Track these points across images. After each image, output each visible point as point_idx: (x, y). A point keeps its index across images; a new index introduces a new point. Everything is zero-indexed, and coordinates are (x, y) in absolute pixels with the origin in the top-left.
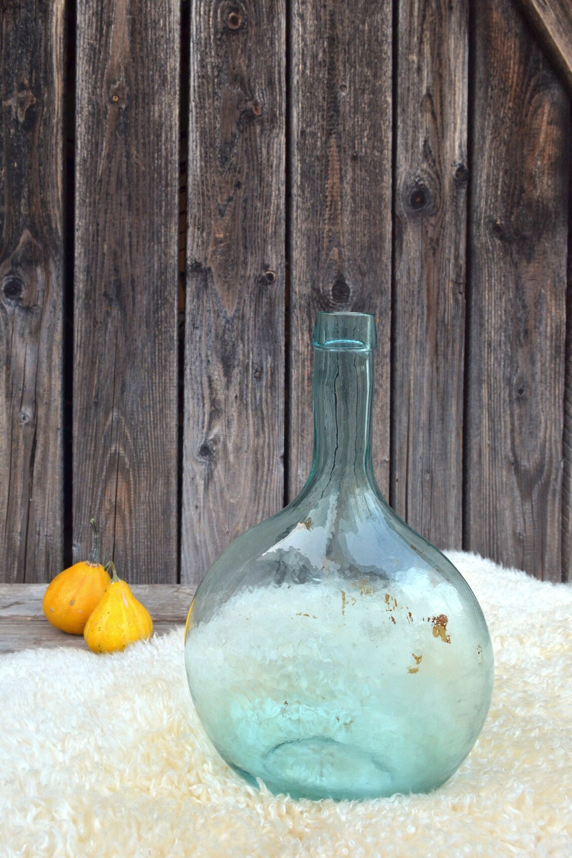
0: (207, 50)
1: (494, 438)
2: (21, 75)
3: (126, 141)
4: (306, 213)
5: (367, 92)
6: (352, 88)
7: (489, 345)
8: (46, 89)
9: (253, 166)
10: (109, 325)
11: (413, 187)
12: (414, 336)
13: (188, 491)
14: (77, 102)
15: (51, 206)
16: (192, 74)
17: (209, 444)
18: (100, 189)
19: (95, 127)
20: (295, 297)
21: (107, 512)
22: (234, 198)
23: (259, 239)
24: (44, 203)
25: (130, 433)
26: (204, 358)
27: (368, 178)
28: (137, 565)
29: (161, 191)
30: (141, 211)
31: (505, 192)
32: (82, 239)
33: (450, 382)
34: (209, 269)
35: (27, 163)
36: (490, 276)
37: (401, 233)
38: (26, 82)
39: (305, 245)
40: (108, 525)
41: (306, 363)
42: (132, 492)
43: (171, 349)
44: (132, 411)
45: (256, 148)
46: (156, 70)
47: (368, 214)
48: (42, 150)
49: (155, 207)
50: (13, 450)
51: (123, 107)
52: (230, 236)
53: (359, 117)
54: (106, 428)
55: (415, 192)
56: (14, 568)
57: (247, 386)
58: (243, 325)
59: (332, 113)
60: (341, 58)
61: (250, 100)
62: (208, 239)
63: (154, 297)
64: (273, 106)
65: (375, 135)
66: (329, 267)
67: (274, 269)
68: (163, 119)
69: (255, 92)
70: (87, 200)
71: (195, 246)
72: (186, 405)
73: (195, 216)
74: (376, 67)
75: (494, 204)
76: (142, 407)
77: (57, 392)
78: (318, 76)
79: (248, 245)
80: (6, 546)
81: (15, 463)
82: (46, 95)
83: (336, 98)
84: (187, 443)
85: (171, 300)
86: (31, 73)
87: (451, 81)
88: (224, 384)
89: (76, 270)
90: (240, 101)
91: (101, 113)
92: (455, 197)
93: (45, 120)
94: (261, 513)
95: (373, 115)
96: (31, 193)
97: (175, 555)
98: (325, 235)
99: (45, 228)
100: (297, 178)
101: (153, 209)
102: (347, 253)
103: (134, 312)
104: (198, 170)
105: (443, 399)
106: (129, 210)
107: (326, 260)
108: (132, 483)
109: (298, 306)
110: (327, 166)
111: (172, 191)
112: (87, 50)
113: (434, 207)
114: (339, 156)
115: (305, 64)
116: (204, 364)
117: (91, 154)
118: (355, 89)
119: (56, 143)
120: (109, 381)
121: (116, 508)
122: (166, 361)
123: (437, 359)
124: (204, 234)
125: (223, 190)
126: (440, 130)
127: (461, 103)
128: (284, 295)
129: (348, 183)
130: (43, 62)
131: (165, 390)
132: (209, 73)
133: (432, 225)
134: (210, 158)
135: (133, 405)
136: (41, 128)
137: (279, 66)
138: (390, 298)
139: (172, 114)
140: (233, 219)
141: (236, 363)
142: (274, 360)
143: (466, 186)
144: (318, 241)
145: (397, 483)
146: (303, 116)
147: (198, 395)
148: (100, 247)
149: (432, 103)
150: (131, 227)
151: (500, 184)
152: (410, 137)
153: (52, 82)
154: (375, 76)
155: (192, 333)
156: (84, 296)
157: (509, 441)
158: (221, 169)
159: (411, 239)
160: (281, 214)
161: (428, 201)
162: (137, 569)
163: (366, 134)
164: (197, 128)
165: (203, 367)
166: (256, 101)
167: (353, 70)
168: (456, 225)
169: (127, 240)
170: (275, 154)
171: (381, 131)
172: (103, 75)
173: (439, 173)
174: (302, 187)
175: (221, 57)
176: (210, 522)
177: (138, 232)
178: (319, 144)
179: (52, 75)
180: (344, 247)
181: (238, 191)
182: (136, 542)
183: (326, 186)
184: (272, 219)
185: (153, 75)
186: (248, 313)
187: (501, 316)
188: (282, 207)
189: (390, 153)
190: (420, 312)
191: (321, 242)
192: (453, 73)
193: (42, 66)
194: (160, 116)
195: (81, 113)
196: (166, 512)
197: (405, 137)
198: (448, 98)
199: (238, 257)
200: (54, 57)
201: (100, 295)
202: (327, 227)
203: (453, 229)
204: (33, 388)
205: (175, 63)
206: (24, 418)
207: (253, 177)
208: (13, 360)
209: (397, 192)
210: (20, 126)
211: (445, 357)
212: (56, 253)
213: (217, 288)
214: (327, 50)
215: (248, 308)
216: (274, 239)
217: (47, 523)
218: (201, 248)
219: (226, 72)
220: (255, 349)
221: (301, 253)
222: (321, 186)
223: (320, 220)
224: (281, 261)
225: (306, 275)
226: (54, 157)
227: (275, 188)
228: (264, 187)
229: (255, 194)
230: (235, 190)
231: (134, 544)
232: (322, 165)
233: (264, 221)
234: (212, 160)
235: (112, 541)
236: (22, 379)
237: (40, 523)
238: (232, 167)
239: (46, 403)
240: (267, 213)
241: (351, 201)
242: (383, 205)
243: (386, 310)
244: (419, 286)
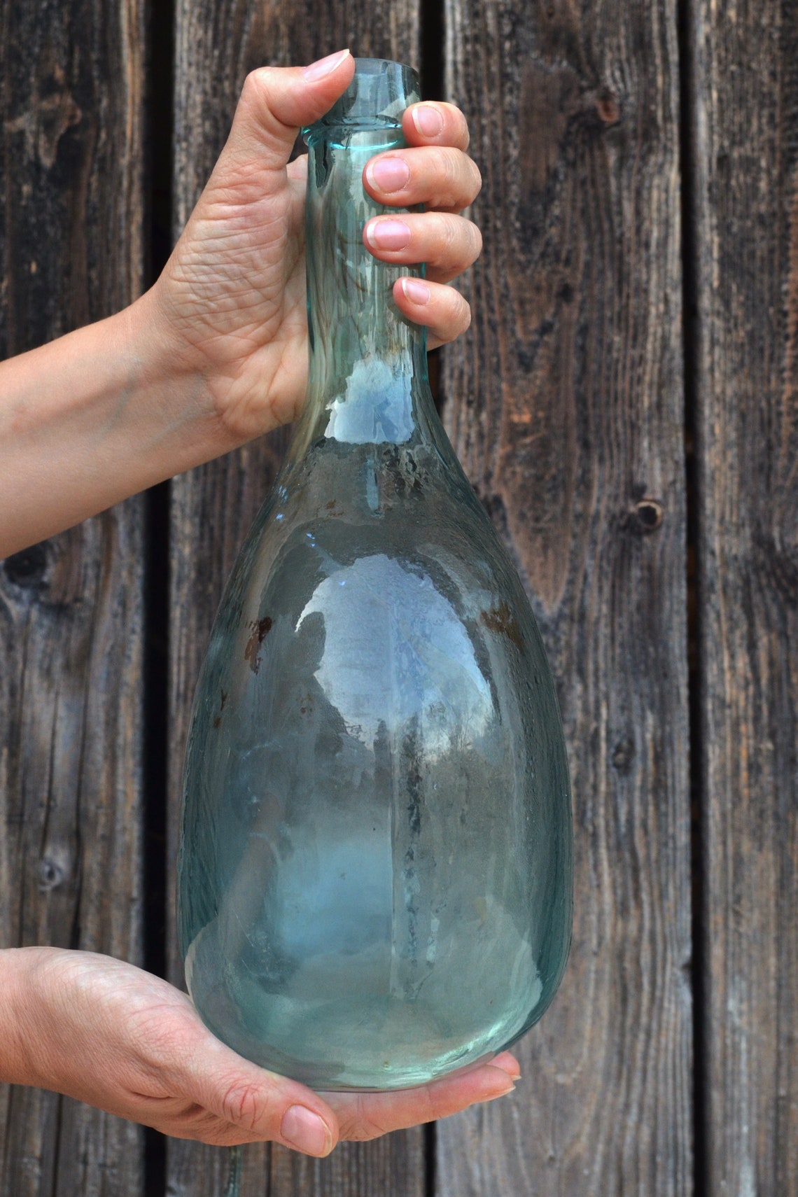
2: (47, 59)
4: (736, 356)
8: (104, 88)
9: (602, 245)
14: (178, 114)
16: (450, 33)
20: (711, 564)
22: (557, 326)
23: (620, 424)
34: (498, 500)
35: (60, 262)
38: (59, 74)
39: (733, 436)
41: (743, 728)
45: (608, 201)
46: (364, 31)
48: (95, 230)
52: (548, 419)
57: (595, 788)
58: (582, 637)
61: (591, 88)
62: (494, 428)
64: (647, 98)
67: (659, 496)
69: (602, 67)
73: (462, 373)
77: (128, 809)
78: (757, 24)
79: (592, 438)
82: (105, 103)
86: (70, 53)
89: (176, 511)
90: (566, 93)
93: (103, 160)
94: (634, 1110)
98: (783, 408)
100: (710, 271)
109: (718, 586)
110: (785, 237)
119: (129, 213)
124: (484, 416)
125: (528, 307)
128: (684, 558)
130: (97, 25)
132: (492, 28)
134: (496, 230)
136: (94, 180)
140: (555, 375)
141: (567, 730)
142: (662, 721)
146: (721, 121)
153: (120, 71)
156: (193, 575)
158: (522, 258)
160: (672, 359)
166: (607, 89)
170: (655, 215)
172: (237, 48)
174: (723, 294)
176: (507, 1133)
178: (763, 185)
179: (119, 55)
181: (565, 309)
183: (785, 287)
184: (650, 372)
186: (595, 607)
188: (676, 343)
191: (774, 427)
193: (97, 37)
195: (186, 139)
199: (568, 469)
200: (124, 13)
202: (789, 388)
204: (72, 801)
205: (407, 10)
206: (51, 875)
207: (602, 272)
208: (25, 731)
210: (44, 177)
213: (517, 547)
215: (595, 594)
216: (655, 423)
217: (106, 1135)
218: (475, 451)
219: (531, 23)
220: (613, 696)
221: (724, 453)
222: (771, 288)
223: (770, 370)
224: (675, 475)
225: (739, 509)
226: (124, 246)
227: (658, 298)
228: (628, 297)
229: (608, 313)
230: (559, 306)
231: (318, 1189)
232: (773, 237)
233: (632, 379)
234: (501, 235)
235: (263, 1181)
236: (47, 778)
237: (87, 1133)
238: (550, 250)
239: (103, 837)
240: (637, 359)
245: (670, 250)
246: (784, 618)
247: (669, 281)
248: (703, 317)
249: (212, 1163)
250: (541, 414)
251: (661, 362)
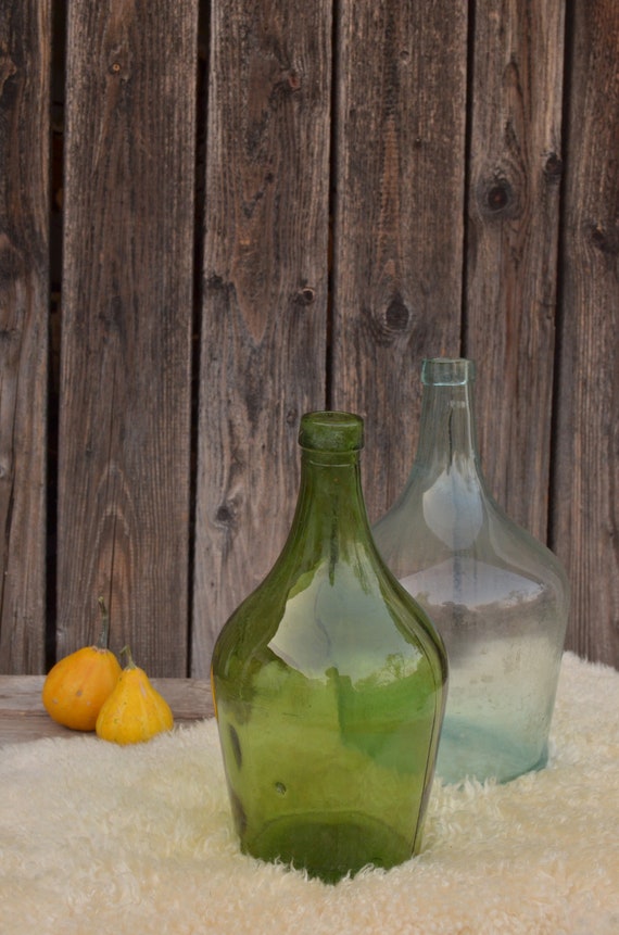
0: (233, 5)
1: (588, 502)
3: (129, 122)
4: (356, 215)
5: (435, 60)
6: (416, 55)
7: (585, 384)
8: (29, 55)
10: (106, 355)
11: (491, 182)
12: (489, 372)
13: (201, 564)
14: (69, 73)
15: (34, 204)
16: (213, 36)
17: (228, 505)
18: (96, 183)
19: (90, 104)
20: (339, 322)
21: (101, 588)
22: (265, 195)
23: (295, 247)
24: (26, 200)
25: (131, 491)
26: (223, 397)
27: (434, 171)
28: (137, 655)
29: (172, 186)
30: (147, 212)
31: (608, 189)
32: (73, 246)
33: (533, 430)
34: (232, 285)
36: (587, 296)
37: (475, 241)
38: (4, 46)
39: (352, 256)
41: (352, 405)
42: (132, 565)
43: (182, 386)
44: (133, 463)
45: (293, 130)
46: (168, 32)
47: (433, 216)
48: (23, 133)
49: (164, 206)
51: (126, 78)
52: (258, 244)
53: (424, 93)
54: (101, 484)
55: (495, 188)
57: (277, 433)
58: (273, 356)
59: (390, 87)
60: (402, 17)
61: (286, 69)
63: (162, 320)
64: (315, 77)
65: (444, 115)
66: (384, 284)
67: (314, 286)
68: (176, 95)
69: (292, 59)
70: (80, 198)
71: (214, 255)
72: (200, 456)
73: (215, 218)
74: (447, 29)
75: (594, 204)
76: (146, 459)
77: (39, 439)
78: (373, 41)
79: (281, 254)
82: (29, 63)
83: (395, 68)
84: (201, 505)
85: (184, 324)
86: (11, 35)
87: (542, 46)
88: (248, 431)
89: (65, 285)
90: (273, 71)
91: (99, 86)
92: (545, 196)
93: (28, 95)
95: (442, 89)
96: (9, 188)
97: (184, 645)
98: (378, 243)
99: (27, 232)
100: (344, 170)
101: (162, 209)
102: (405, 266)
103: (136, 339)
104: (220, 159)
105: (524, 453)
106: (132, 210)
107: (379, 275)
108: (132, 553)
109: (342, 333)
110: (382, 154)
111: (186, 186)
112: (81, 6)
113: (518, 207)
114: (399, 142)
115: (356, 25)
116: (224, 405)
117: (86, 139)
118: (420, 57)
119: (42, 125)
120: (104, 425)
121: (112, 585)
122: (176, 401)
123: (518, 402)
124: (226, 241)
125: (250, 184)
126: (527, 109)
127: (554, 75)
128: (325, 318)
129: (408, 177)
130: (25, 20)
131: (174, 437)
132: (235, 35)
133: (514, 230)
134: (235, 143)
135: (134, 456)
136: (23, 104)
137: (324, 25)
138: (459, 324)
139: (187, 87)
140: (263, 221)
141: (264, 403)
142: (312, 400)
143: (558, 181)
146: (352, 92)
147: (215, 443)
148: (95, 256)
149: (518, 75)
150: (134, 232)
151: (602, 179)
152: (488, 118)
153: (37, 46)
154: (445, 39)
155: (209, 365)
156: (74, 319)
157: (607, 506)
158: (248, 158)
159: (488, 248)
160: (323, 215)
161: (510, 199)
162: (137, 660)
163: (432, 115)
164: (218, 104)
165: (222, 409)
166: (294, 71)
167: (417, 32)
168: (545, 231)
169: (129, 247)
170: (317, 139)
171: (452, 111)
172: (100, 37)
173: (525, 163)
174: (350, 183)
175: (250, 14)
176: (229, 603)
177: (142, 238)
178: (372, 126)
179: (37, 38)
180: (402, 258)
181: (269, 186)
182: (136, 627)
183: (381, 180)
184: (312, 221)
185: (163, 38)
186: (280, 342)
187: (600, 347)
188: (325, 206)
189: (463, 138)
190: (497, 342)
191: (373, 252)
192: (545, 36)
193: (25, 27)
194: (172, 91)
195: (72, 86)
196: (174, 590)
197: (482, 118)
198: (539, 67)
199: (268, 271)
200: (40, 14)
201: (95, 317)
202: (381, 233)
203: (541, 236)
204: (10, 434)
205: (191, 22)
207: (289, 167)
209: (471, 188)
211: (528, 397)
212: (40, 265)
213: (242, 310)
214: (385, 6)
215: (280, 334)
216: (313, 248)
217: (27, 603)
218: (221, 259)
219: (256, 32)
220: (288, 387)
221: (348, 265)
222: (374, 181)
223: (372, 223)
224: (323, 275)
225: (354, 294)
226: (39, 142)
227: (317, 182)
228: (302, 181)
229: (291, 190)
230: (266, 185)
231: (134, 630)
232: (376, 153)
233: (302, 224)
234: (237, 146)
237: (17, 602)
238: (263, 155)
239: (26, 453)
240: (305, 214)
241: (412, 199)
242: (453, 206)
243: (454, 339)
244: (497, 309)
245: (324, 157)
246: (375, 351)
247: (323, 174)
248: (339, 194)
249: (81, 617)
250: (255, 241)
251: (317, 215)
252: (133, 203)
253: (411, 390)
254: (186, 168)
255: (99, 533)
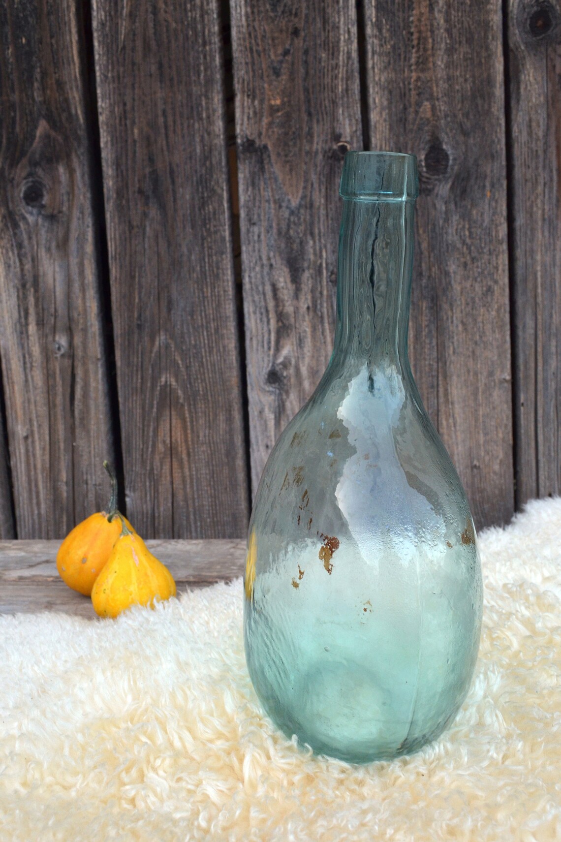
4: (386, 59)
9: (314, 4)
10: (148, 229)
11: (532, 6)
12: (540, 212)
13: (255, 427)
15: (68, 87)
17: (277, 368)
18: (124, 59)
21: (162, 456)
22: (292, 51)
23: (327, 102)
24: (60, 84)
25: (182, 360)
26: (265, 261)
28: (200, 517)
29: (198, 52)
30: (175, 82)
32: (107, 124)
34: (265, 147)
35: (37, 36)
37: (518, 72)
39: (385, 103)
40: (163, 471)
42: (189, 431)
43: (222, 253)
44: (182, 333)
47: (469, 51)
48: (52, 18)
49: (192, 74)
50: (50, 388)
52: (289, 102)
54: (153, 355)
55: (536, 13)
56: (62, 522)
57: (321, 293)
58: (311, 216)
62: (261, 108)
63: (198, 189)
66: (420, 129)
67: (348, 139)
70: (110, 75)
71: (246, 119)
72: (247, 321)
73: (243, 80)
76: (194, 328)
77: (93, 315)
79: (312, 110)
80: (52, 497)
81: (54, 402)
84: (251, 369)
85: (219, 191)
88: (292, 293)
89: (104, 164)
96: (44, 74)
98: (412, 86)
99: (64, 116)
100: (370, 13)
101: (189, 76)
102: (443, 108)
103: (175, 210)
104: (244, 19)
106: (161, 82)
107: (415, 120)
108: (188, 420)
111: (211, 50)
116: (266, 269)
117: (110, 15)
119: (68, 7)
120: (152, 298)
121: (172, 450)
122: (218, 268)
124: (256, 102)
125: (276, 42)
129: (440, 11)
131: (219, 305)
135: (182, 325)
138: (504, 163)
140: (292, 79)
141: (306, 265)
144: (403, 96)
145: (522, 408)
147: (260, 308)
148: (129, 132)
150: (165, 103)
155: (248, 231)
156: (115, 196)
158: (272, 14)
159: (531, 79)
160: (353, 64)
161: (554, 22)
162: (201, 522)
165: (265, 273)
169: (161, 120)
174: (378, 26)
177: (173, 109)
180: (438, 99)
181: (296, 41)
182: (198, 490)
183: (411, 19)
186: (318, 200)
188: (355, 55)
190: (547, 178)
191: (407, 97)
196: (230, 454)
199: (301, 128)
201: (134, 192)
202: (414, 75)
204: (66, 313)
206: (59, 349)
207: (314, 19)
208: (41, 279)
209: (510, 15)
213: (277, 171)
215: (317, 193)
216: (345, 99)
217: (95, 471)
218: (252, 121)
220: (329, 246)
221: (381, 113)
222: (403, 20)
223: (404, 66)
224: (357, 127)
225: (389, 143)
226: (67, 25)
227: (344, 31)
228: (329, 32)
229: (319, 42)
230: (292, 40)
231: (196, 493)
233: (332, 76)
234: (261, 3)
235: (170, 490)
236: (53, 302)
237: (87, 470)
238: (287, 8)
239: (82, 329)
240: (334, 66)
241: (445, 35)
242: (490, 37)
243: (499, 180)
244: (545, 143)
245: (350, 4)
247: (350, 21)
248: (368, 39)
249: (145, 482)
250: (286, 99)
251: (347, 66)
252: (161, 74)
253: (456, 238)
254: (209, 31)
255: (155, 402)
